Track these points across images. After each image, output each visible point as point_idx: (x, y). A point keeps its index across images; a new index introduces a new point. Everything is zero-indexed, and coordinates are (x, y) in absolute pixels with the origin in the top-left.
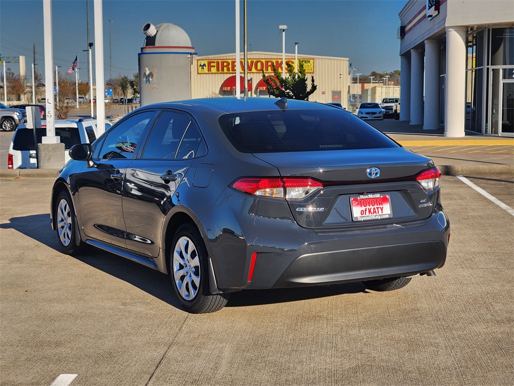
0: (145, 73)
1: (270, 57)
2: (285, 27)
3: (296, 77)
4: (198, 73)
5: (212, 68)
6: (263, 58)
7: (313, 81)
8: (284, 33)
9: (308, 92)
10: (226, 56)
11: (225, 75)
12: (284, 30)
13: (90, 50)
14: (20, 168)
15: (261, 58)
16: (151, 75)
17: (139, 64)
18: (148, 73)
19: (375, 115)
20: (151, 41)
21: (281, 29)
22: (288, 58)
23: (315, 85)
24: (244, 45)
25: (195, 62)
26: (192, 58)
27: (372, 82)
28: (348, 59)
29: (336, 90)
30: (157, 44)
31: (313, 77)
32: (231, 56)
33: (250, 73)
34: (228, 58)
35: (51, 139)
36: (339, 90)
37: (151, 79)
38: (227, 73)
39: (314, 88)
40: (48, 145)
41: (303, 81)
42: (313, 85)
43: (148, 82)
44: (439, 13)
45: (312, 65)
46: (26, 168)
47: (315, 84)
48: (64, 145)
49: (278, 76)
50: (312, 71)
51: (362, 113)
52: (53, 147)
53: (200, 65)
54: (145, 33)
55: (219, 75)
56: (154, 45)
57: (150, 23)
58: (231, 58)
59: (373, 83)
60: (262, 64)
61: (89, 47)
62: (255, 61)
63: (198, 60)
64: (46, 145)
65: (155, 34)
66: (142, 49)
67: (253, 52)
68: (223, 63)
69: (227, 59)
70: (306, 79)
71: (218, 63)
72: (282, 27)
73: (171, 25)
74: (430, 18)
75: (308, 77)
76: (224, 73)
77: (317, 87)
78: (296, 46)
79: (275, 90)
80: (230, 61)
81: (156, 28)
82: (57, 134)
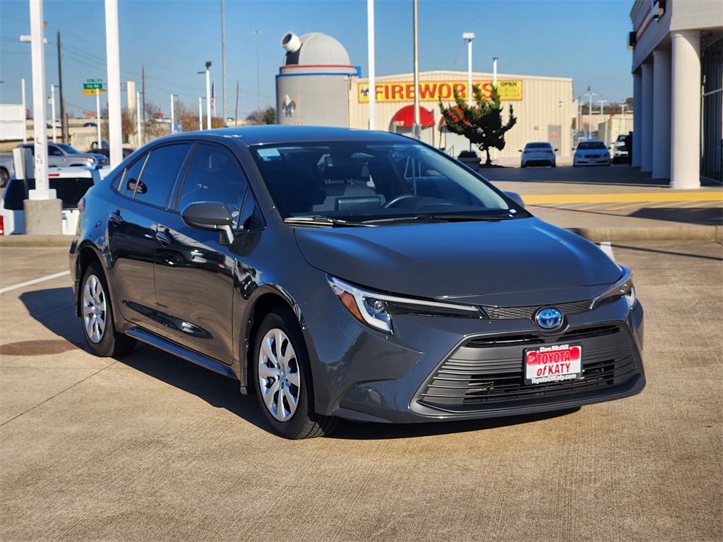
0: (285, 103)
1: (459, 78)
2: (471, 35)
3: (487, 105)
4: (359, 102)
5: (379, 95)
6: (451, 79)
7: (511, 111)
8: (470, 44)
9: (504, 127)
10: (398, 78)
11: (397, 104)
12: (470, 40)
13: (208, 72)
14: (12, 234)
15: (447, 79)
16: (293, 104)
17: (277, 90)
18: (288, 102)
19: (598, 159)
20: (292, 58)
21: (465, 39)
22: (476, 79)
23: (514, 117)
24: (414, 62)
25: (354, 86)
26: (351, 80)
27: (591, 112)
28: (571, 80)
29: (553, 124)
30: (301, 63)
31: (511, 106)
32: (404, 77)
33: (433, 101)
34: (401, 80)
35: (42, 194)
36: (558, 124)
37: (292, 111)
38: (399, 102)
39: (513, 121)
40: (37, 202)
41: (496, 112)
42: (511, 117)
43: (288, 115)
44: (665, 11)
45: (520, 88)
46: (20, 234)
47: (515, 115)
48: (60, 201)
49: (461, 105)
50: (519, 98)
51: (580, 156)
52: (45, 204)
53: (362, 91)
54: (285, 47)
55: (389, 104)
56: (297, 63)
57: (291, 33)
58: (405, 80)
59: (593, 114)
60: (449, 87)
61: (206, 68)
62: (438, 84)
63: (359, 84)
64: (34, 201)
65: (298, 48)
66: (281, 69)
67: (436, 72)
68: (393, 87)
69: (399, 82)
70: (500, 108)
71: (387, 88)
72: (466, 35)
73: (321, 35)
74: (657, 19)
75: (504, 106)
76: (395, 102)
77: (517, 120)
78: (495, 63)
79: (457, 125)
80: (404, 86)
81: (300, 40)
82: (51, 186)
